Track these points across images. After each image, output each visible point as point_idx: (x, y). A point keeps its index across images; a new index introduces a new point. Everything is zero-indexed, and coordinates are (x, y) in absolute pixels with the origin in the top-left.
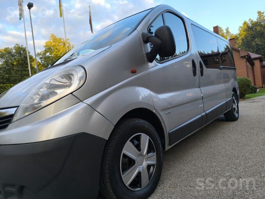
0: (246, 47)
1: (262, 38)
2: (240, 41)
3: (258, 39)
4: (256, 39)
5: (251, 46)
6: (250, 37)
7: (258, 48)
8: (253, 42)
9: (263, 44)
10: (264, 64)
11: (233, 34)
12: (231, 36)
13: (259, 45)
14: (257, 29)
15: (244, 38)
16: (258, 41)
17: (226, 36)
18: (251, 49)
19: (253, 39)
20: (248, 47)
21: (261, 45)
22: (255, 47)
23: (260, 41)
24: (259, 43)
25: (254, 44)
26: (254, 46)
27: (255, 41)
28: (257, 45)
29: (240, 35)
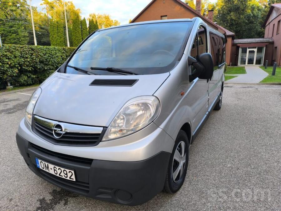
0: (221, 21)
1: (237, 13)
2: (216, 12)
3: (233, 13)
4: (232, 13)
5: (226, 20)
6: (227, 10)
7: (232, 23)
8: (228, 15)
9: (237, 19)
10: (235, 42)
11: (210, 3)
12: (208, 4)
13: (233, 19)
14: (234, 2)
15: (221, 9)
16: (233, 15)
17: (203, 4)
18: (225, 23)
19: (229, 13)
20: (222, 21)
21: (235, 20)
22: (229, 22)
23: (235, 16)
24: (233, 18)
25: (229, 19)
26: (229, 20)
27: (230, 14)
28: (232, 19)
29: (218, 5)
